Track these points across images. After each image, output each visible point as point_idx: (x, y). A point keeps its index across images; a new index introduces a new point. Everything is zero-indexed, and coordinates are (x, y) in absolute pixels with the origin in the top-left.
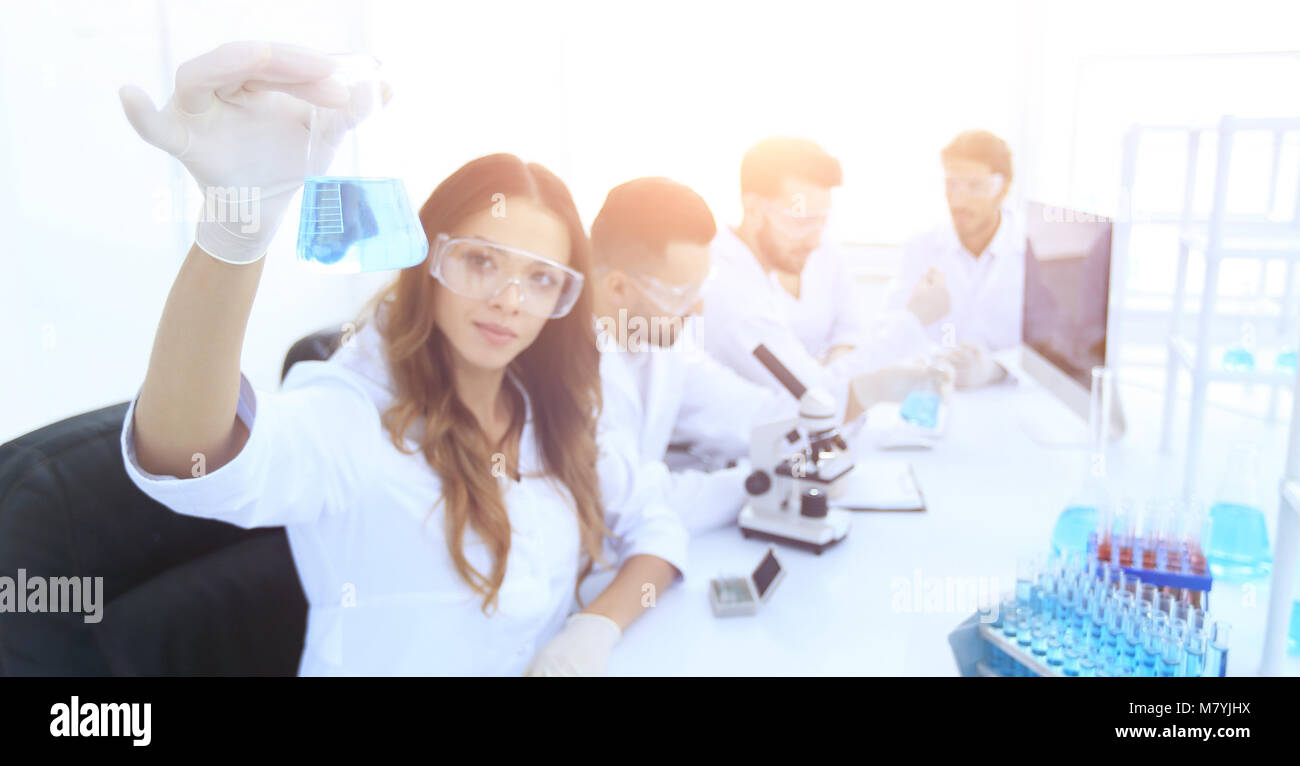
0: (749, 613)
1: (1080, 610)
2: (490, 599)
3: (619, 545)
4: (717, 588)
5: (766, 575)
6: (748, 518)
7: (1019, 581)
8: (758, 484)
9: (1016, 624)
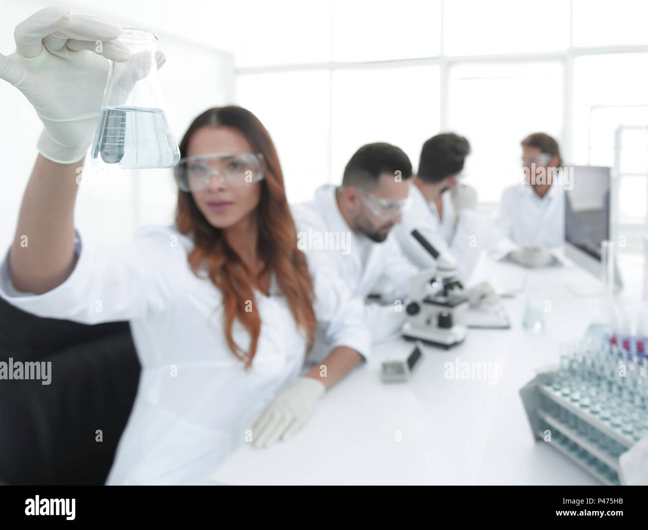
0: (403, 381)
1: (599, 373)
2: (249, 365)
3: (329, 341)
4: (385, 366)
5: (414, 359)
6: (408, 329)
7: (562, 357)
8: (413, 309)
9: (560, 383)
